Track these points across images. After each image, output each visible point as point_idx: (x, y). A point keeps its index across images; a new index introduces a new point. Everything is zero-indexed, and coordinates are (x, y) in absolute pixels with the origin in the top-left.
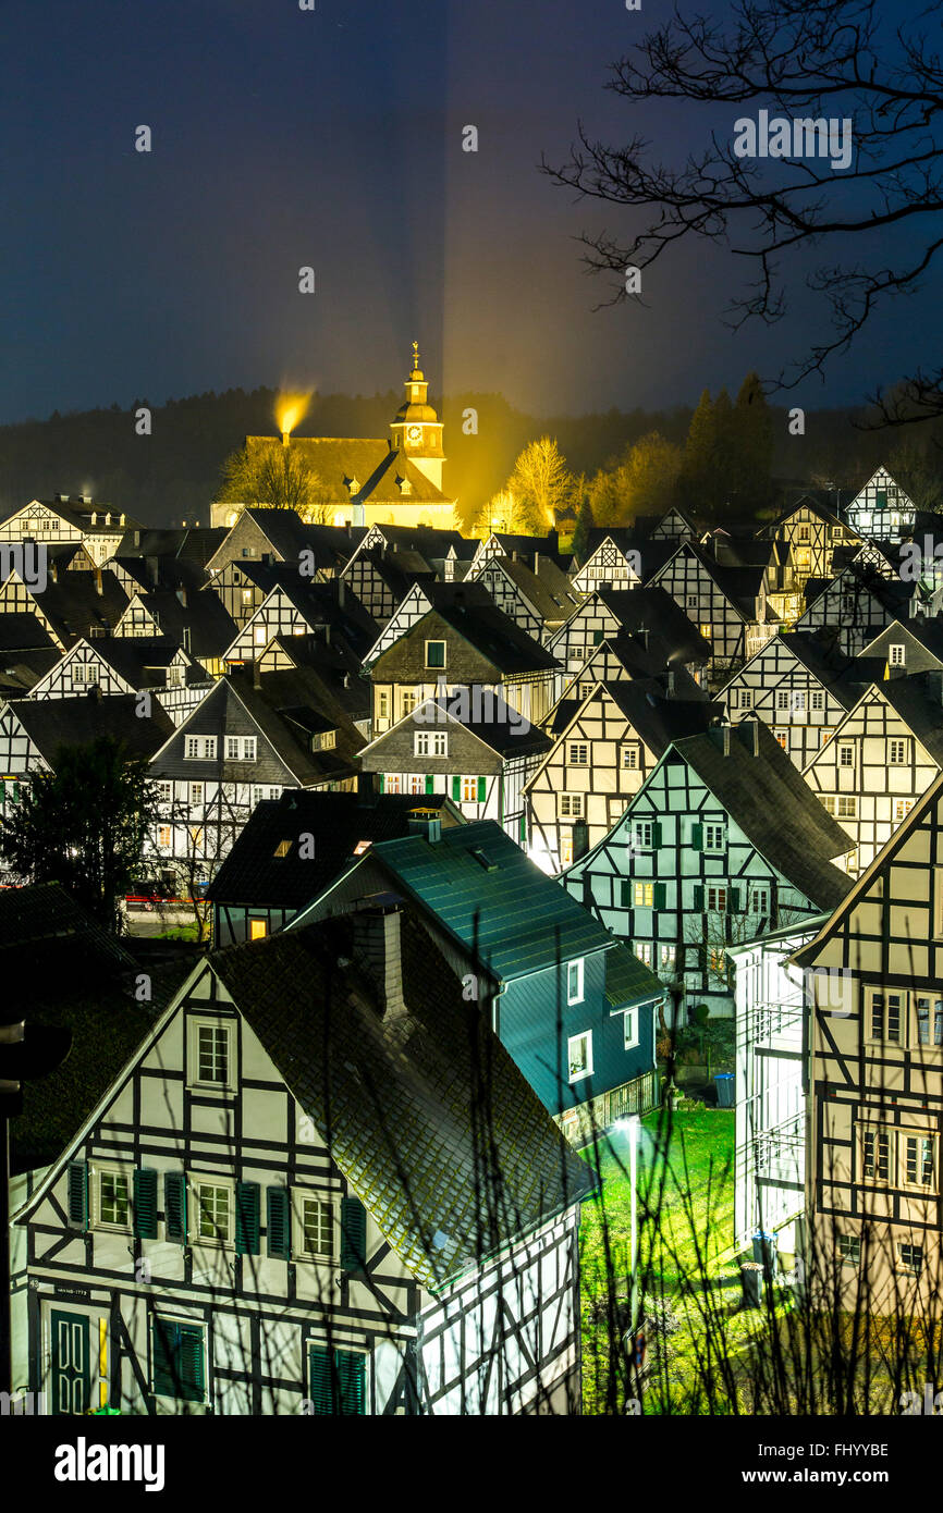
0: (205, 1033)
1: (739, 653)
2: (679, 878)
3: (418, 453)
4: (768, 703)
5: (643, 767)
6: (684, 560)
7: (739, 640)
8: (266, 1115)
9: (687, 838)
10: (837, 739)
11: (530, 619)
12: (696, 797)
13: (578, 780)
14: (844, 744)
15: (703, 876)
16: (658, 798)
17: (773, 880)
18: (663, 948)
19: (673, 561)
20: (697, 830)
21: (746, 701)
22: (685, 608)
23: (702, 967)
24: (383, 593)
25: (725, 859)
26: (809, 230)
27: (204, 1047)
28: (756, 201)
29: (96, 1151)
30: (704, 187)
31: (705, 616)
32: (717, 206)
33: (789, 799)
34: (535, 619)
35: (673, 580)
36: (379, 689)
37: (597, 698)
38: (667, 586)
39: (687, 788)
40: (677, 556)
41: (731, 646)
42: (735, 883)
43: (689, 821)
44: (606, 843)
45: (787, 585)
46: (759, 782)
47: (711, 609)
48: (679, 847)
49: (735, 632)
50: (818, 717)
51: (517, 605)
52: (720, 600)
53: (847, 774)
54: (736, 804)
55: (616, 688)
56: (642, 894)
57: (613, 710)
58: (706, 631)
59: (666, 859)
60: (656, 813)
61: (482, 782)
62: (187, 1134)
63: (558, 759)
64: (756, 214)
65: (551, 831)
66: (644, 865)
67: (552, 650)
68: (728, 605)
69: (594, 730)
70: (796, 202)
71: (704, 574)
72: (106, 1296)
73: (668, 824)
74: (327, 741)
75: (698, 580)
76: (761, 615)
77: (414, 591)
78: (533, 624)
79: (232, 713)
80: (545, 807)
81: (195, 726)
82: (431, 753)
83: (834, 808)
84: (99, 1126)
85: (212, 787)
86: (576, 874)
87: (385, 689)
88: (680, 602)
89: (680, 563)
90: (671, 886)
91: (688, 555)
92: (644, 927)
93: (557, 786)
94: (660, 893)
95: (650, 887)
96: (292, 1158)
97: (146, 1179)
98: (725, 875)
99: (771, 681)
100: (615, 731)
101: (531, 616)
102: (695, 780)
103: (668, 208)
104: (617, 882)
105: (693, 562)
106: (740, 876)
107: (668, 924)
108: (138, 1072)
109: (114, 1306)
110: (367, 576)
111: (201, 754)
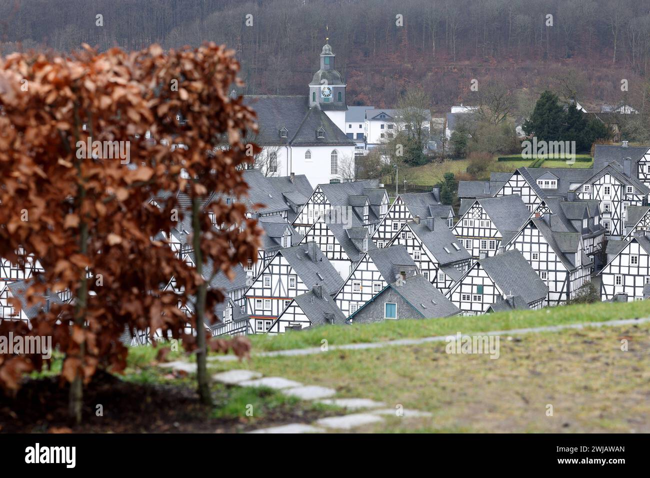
1: (565, 290)
3: (329, 107)
6: (530, 230)
7: (564, 282)
11: (431, 263)
19: (523, 230)
22: (531, 261)
24: (334, 244)
31: (543, 266)
34: (433, 264)
35: (523, 243)
38: (519, 247)
40: (525, 227)
41: (560, 285)
47: (547, 262)
49: (562, 276)
51: (422, 254)
52: (552, 257)
67: (451, 296)
68: (558, 259)
71: (542, 240)
75: (539, 243)
77: (365, 257)
78: (432, 266)
88: (527, 256)
89: (527, 232)
91: (533, 226)
101: (431, 261)
105: (535, 232)
110: (324, 232)
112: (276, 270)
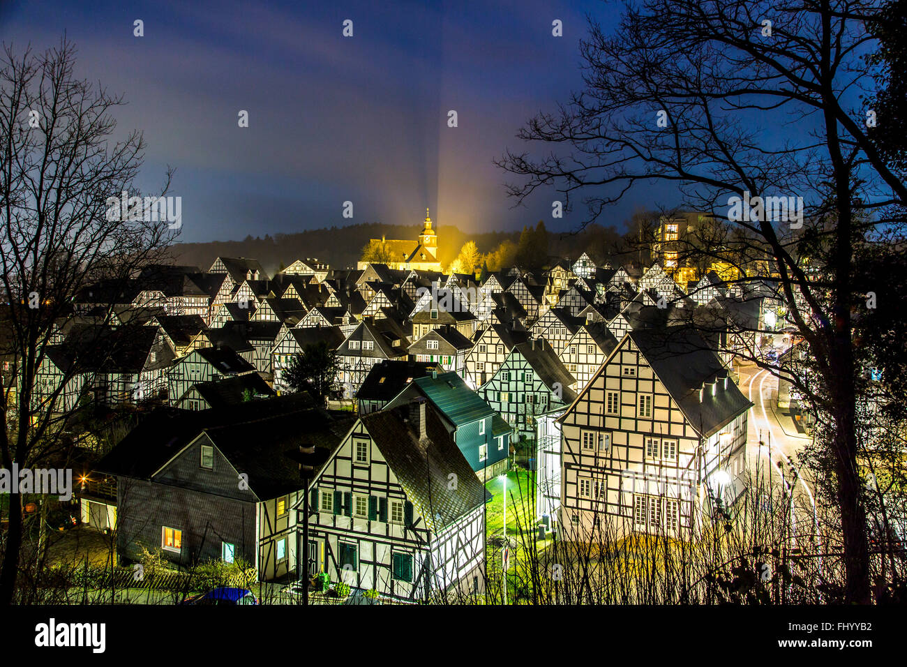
0: (359, 444)
1: (537, 315)
2: (517, 391)
3: (428, 245)
4: (547, 332)
5: (504, 353)
7: (536, 310)
8: (379, 473)
9: (519, 378)
10: (570, 345)
12: (523, 364)
13: (482, 357)
14: (572, 346)
15: (525, 391)
16: (510, 364)
17: (549, 393)
18: (511, 415)
19: (515, 283)
20: (523, 375)
21: (539, 331)
22: (518, 299)
23: (524, 422)
25: (532, 385)
26: (582, 184)
27: (359, 449)
28: (565, 174)
29: (321, 484)
30: (547, 169)
31: (525, 302)
32: (551, 175)
33: (554, 365)
35: (515, 290)
36: (415, 326)
37: (489, 330)
38: (512, 292)
39: (520, 361)
41: (534, 312)
42: (536, 393)
43: (520, 372)
44: (492, 379)
45: (553, 292)
46: (544, 359)
47: (527, 300)
48: (517, 381)
49: (535, 307)
50: (563, 337)
52: (530, 297)
53: (573, 357)
54: (536, 367)
55: (495, 326)
56: (505, 397)
57: (495, 334)
58: (525, 307)
59: (513, 385)
60: (509, 369)
61: (450, 358)
62: (352, 479)
63: (476, 350)
64: (564, 178)
65: (473, 375)
66: (505, 387)
67: (473, 313)
68: (533, 298)
69: (488, 340)
70: (577, 175)
71: (525, 288)
72: (324, 535)
73: (513, 373)
74: (397, 343)
75: (523, 290)
76: (544, 302)
79: (365, 333)
80: (471, 367)
81: (352, 338)
82: (433, 348)
83: (569, 368)
84: (322, 476)
85: (358, 358)
86: (482, 390)
87: (417, 326)
88: (516, 297)
89: (517, 284)
90: (514, 394)
91: (520, 281)
92: (505, 408)
93: (475, 359)
94: (510, 396)
95: (507, 394)
96: (388, 487)
97: (338, 495)
98: (533, 391)
99: (548, 324)
100: (495, 341)
102: (522, 358)
103: (535, 176)
104: (496, 393)
105: (521, 284)
106: (537, 391)
107: (513, 407)
108: (336, 457)
109: (326, 538)
110: (411, 287)
111: (354, 347)
112: (379, 300)
